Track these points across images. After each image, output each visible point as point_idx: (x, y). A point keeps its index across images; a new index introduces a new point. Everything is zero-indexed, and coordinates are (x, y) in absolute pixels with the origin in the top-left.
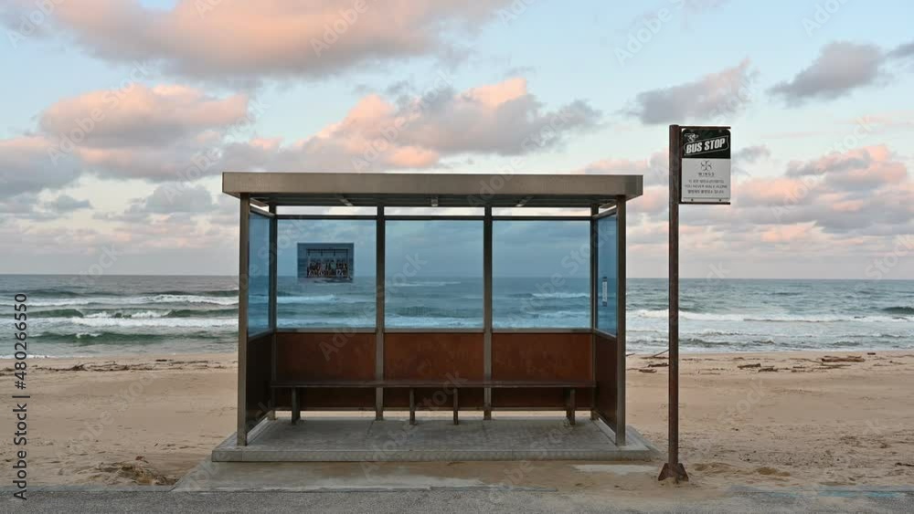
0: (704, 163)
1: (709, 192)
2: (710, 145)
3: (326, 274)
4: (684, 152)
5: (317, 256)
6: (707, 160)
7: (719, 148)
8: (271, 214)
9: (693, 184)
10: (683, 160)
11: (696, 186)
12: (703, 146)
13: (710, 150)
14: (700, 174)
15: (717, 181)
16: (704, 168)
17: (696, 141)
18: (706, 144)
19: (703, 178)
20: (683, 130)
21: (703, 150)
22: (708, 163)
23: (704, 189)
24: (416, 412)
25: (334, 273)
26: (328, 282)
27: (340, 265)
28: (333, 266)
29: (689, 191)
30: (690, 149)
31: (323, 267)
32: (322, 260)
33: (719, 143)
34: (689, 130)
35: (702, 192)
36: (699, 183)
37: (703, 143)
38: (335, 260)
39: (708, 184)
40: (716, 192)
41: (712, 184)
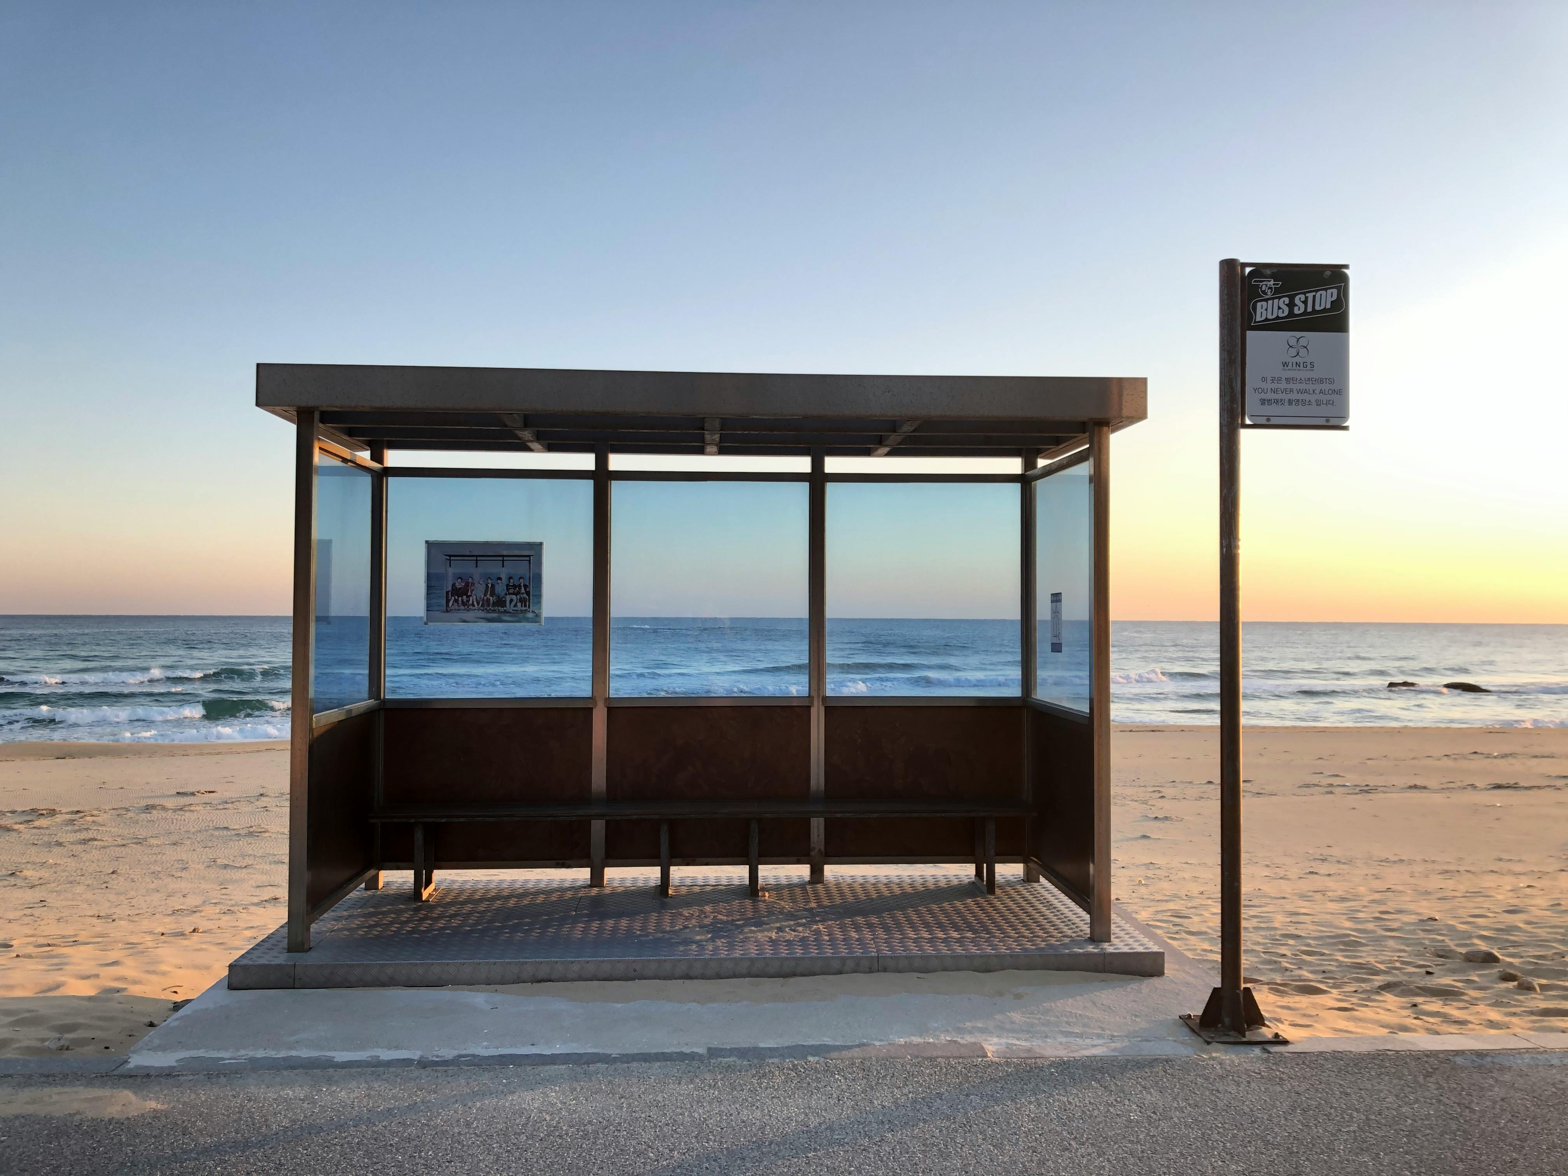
0: (1293, 342)
1: (1304, 403)
2: (1305, 302)
3: (485, 605)
4: (1250, 317)
5: (467, 568)
6: (1298, 334)
7: (1325, 310)
8: (375, 465)
9: (1269, 385)
10: (1249, 334)
11: (1275, 391)
12: (1292, 305)
13: (1305, 313)
14: (1285, 364)
15: (1321, 381)
16: (1293, 352)
17: (1278, 293)
18: (1297, 300)
19: (1290, 374)
20: (1248, 270)
21: (1291, 314)
22: (1303, 342)
23: (1294, 396)
24: (673, 869)
25: (500, 602)
26: (489, 620)
27: (514, 588)
28: (501, 589)
29: (1263, 402)
30: (1264, 311)
31: (478, 591)
32: (476, 578)
33: (1324, 299)
34: (1260, 269)
35: (1290, 402)
36: (1283, 385)
37: (1292, 298)
38: (503, 577)
39: (1303, 386)
40: (1319, 403)
41: (1310, 387)
